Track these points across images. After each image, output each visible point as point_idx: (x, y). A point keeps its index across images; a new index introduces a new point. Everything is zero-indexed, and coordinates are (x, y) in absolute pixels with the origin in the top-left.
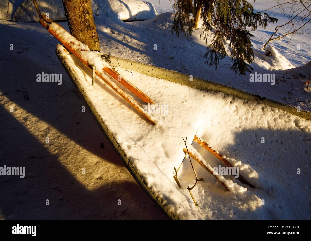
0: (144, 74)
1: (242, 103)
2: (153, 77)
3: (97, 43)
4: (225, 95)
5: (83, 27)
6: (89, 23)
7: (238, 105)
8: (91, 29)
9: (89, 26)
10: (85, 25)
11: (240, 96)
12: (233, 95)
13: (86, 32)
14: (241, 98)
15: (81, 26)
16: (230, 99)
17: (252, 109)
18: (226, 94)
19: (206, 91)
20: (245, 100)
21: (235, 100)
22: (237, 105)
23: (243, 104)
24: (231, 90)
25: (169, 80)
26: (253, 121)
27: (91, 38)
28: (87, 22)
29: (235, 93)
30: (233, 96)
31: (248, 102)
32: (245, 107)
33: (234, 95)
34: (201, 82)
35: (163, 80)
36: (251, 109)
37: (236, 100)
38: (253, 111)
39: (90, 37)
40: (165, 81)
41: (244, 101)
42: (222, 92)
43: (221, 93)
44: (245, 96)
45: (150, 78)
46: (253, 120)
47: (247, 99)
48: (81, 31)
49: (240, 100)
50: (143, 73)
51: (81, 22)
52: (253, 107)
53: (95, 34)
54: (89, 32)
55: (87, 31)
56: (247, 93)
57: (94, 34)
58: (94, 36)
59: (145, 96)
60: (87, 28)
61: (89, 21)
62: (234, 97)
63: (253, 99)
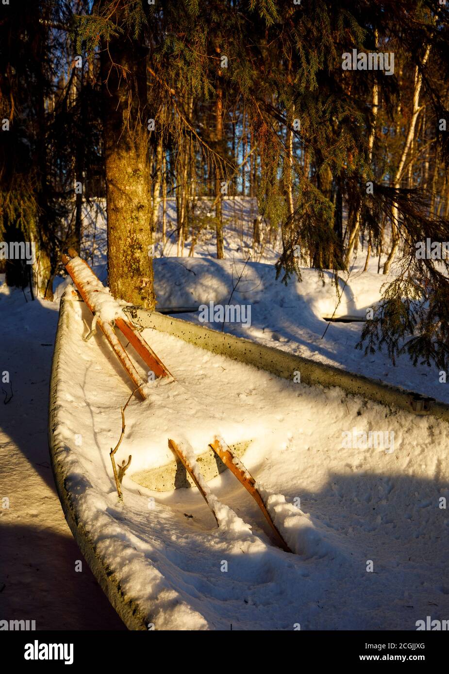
0: (191, 344)
1: (384, 416)
2: (205, 350)
3: (146, 301)
4: (347, 395)
5: (126, 269)
6: (139, 264)
7: (374, 419)
8: (139, 275)
9: (138, 270)
10: (131, 266)
11: (378, 396)
12: (364, 395)
13: (130, 278)
14: (380, 403)
15: (123, 267)
16: (356, 405)
17: (406, 429)
18: (350, 393)
19: (307, 385)
20: (389, 407)
21: (367, 407)
22: (372, 419)
23: (386, 416)
24: (356, 381)
25: (235, 357)
26: (400, 457)
27: (137, 291)
28: (134, 263)
29: (366, 388)
30: (364, 398)
31: (397, 412)
32: (389, 425)
33: (367, 395)
34: (295, 363)
35: (224, 358)
36: (402, 430)
37: (369, 406)
38: (407, 434)
39: (136, 288)
40: (228, 359)
41: (388, 409)
42: (340, 386)
43: (337, 389)
44: (389, 397)
45: (200, 351)
46: (400, 455)
47: (395, 404)
48: (122, 277)
49: (377, 408)
50: (189, 342)
51: (125, 262)
52: (407, 424)
53: (146, 284)
54: (135, 279)
55: (132, 278)
56: (391, 388)
57: (144, 285)
58: (144, 287)
59: (158, 364)
60: (133, 272)
61: (139, 261)
62: (366, 400)
63: (405, 403)
